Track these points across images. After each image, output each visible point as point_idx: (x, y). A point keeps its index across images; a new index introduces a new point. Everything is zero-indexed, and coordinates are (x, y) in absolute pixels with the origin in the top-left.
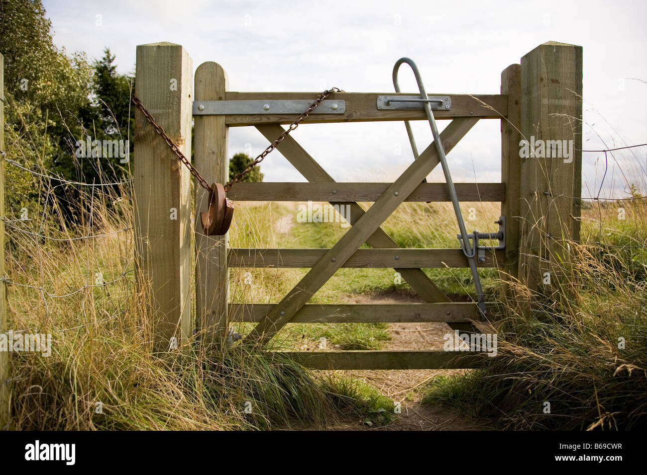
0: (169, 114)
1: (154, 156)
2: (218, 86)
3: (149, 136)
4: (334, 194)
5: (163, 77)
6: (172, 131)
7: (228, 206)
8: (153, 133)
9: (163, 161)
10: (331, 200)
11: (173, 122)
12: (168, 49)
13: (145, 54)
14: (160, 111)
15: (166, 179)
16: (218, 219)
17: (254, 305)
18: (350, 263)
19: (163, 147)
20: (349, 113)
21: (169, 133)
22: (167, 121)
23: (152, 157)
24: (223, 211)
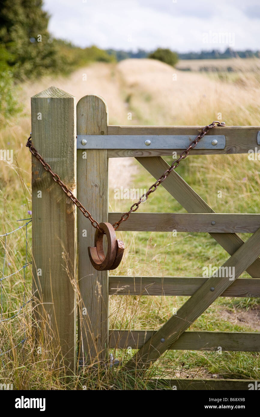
0: (63, 162)
1: (50, 200)
2: (99, 120)
3: (46, 182)
4: (212, 225)
5: (57, 128)
6: (66, 178)
7: (119, 247)
8: (49, 179)
9: (58, 205)
10: (210, 231)
11: (67, 170)
12: (61, 102)
13: (39, 106)
14: (55, 160)
15: (62, 221)
16: (111, 258)
17: (148, 332)
18: (228, 292)
19: (58, 192)
20: (229, 148)
21: (64, 180)
22: (61, 169)
23: (49, 201)
24: (115, 252)
